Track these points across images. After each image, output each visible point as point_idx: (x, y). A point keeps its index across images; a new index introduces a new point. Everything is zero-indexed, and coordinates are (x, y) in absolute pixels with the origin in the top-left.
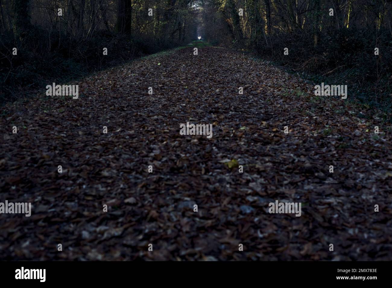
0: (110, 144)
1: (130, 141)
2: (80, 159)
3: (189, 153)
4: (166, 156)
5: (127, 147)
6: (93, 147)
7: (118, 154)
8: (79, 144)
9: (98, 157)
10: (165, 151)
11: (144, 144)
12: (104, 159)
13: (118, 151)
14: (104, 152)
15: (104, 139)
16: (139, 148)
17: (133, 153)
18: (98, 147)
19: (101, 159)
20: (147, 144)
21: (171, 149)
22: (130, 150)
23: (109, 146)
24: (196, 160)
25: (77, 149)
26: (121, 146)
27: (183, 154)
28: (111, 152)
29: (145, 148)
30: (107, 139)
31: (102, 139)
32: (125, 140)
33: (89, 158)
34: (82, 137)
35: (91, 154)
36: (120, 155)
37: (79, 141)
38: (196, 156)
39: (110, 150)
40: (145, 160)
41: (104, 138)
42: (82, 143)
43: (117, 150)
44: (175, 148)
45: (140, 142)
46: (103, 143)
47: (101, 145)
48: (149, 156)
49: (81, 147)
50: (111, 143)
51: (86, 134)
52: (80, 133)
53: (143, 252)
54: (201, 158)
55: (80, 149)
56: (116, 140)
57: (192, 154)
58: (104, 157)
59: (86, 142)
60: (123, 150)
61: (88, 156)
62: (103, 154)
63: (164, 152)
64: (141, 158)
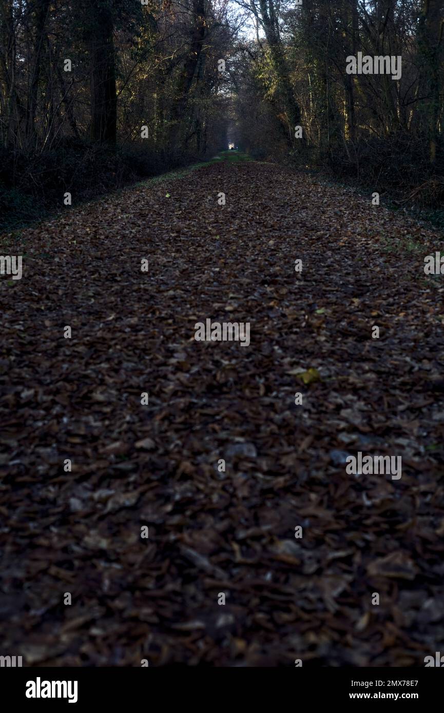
0: (99, 343)
1: (133, 338)
2: (54, 371)
3: (236, 358)
4: (198, 364)
5: (130, 348)
6: (72, 349)
7: (116, 361)
8: (48, 344)
9: (83, 368)
10: (194, 354)
11: (158, 341)
12: (94, 371)
13: (116, 355)
14: (91, 358)
15: (89, 334)
16: (150, 349)
17: (141, 358)
18: (81, 349)
19: (89, 372)
20: (163, 342)
21: (203, 351)
22: (135, 353)
23: (99, 347)
24: (248, 370)
25: (44, 352)
26: (118, 347)
27: (226, 360)
28: (104, 357)
29: (160, 349)
30: (93, 334)
31: (85, 333)
32: (124, 336)
33: (67, 369)
34: (51, 331)
35: (71, 362)
36: (120, 363)
37: (47, 338)
38: (246, 362)
39: (100, 353)
40: (162, 371)
41: (89, 331)
42: (52, 340)
43: (113, 353)
44: (210, 350)
45: (150, 338)
46: (88, 341)
47: (84, 344)
48: (168, 363)
49: (52, 349)
50: (101, 341)
51: (57, 325)
52: (47, 323)
53: (175, 534)
54: (255, 366)
55: (49, 352)
56: (109, 336)
57: (240, 359)
58: (93, 367)
59: (58, 339)
60: (123, 353)
61: (65, 366)
62: (91, 361)
63: (192, 357)
64: (156, 368)
